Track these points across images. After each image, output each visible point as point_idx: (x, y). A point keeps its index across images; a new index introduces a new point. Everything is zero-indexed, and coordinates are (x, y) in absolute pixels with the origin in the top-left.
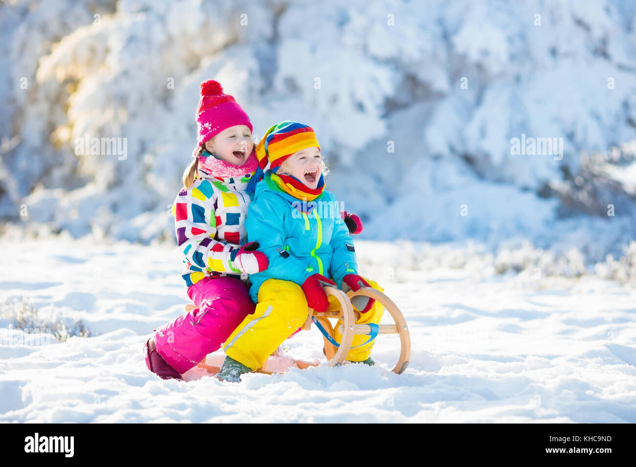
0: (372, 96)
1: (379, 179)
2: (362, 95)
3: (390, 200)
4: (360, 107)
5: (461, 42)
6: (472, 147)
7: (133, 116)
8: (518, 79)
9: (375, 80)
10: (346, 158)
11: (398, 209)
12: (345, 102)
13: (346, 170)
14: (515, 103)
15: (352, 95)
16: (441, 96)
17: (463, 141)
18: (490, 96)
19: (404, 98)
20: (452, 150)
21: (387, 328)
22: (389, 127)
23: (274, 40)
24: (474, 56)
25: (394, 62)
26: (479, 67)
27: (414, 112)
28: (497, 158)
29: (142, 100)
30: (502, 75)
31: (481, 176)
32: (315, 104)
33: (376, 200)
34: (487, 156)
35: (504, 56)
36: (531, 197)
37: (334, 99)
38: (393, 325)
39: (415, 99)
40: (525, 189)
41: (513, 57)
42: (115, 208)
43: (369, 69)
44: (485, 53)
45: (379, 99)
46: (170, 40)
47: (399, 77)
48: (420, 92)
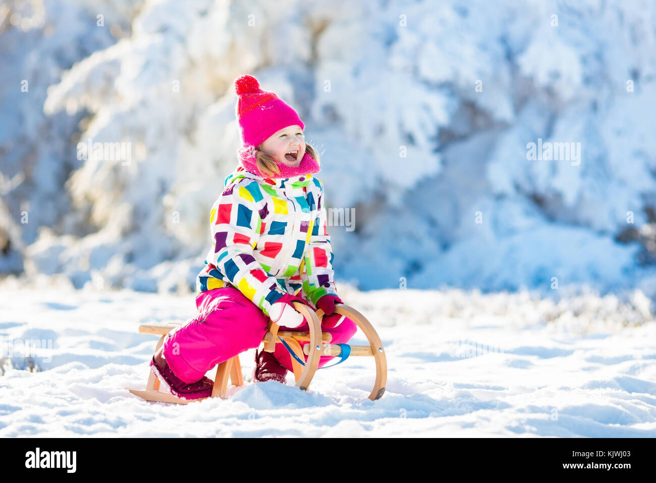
0: (423, 126)
1: (432, 222)
2: (412, 125)
3: (445, 246)
4: (410, 139)
5: (527, 63)
6: (542, 185)
7: (152, 150)
8: (595, 106)
9: (427, 108)
10: (395, 199)
11: (454, 257)
12: (393, 133)
13: (395, 212)
14: (591, 135)
15: (401, 125)
16: (505, 126)
17: (530, 178)
18: (561, 126)
19: (462, 128)
20: (518, 187)
21: (361, 349)
22: (444, 163)
23: (312, 63)
24: (542, 78)
25: (448, 87)
26: (550, 91)
27: (475, 144)
28: (570, 198)
29: (162, 133)
30: (575, 101)
31: (551, 218)
32: (358, 136)
33: (430, 246)
34: (559, 196)
35: (577, 79)
36: (607, 242)
37: (380, 130)
38: (367, 347)
39: (474, 129)
40: (602, 233)
41: (587, 80)
42: (130, 258)
43: (420, 95)
44: (556, 75)
45: (432, 131)
46: (192, 64)
47: (455, 104)
48: (480, 122)
